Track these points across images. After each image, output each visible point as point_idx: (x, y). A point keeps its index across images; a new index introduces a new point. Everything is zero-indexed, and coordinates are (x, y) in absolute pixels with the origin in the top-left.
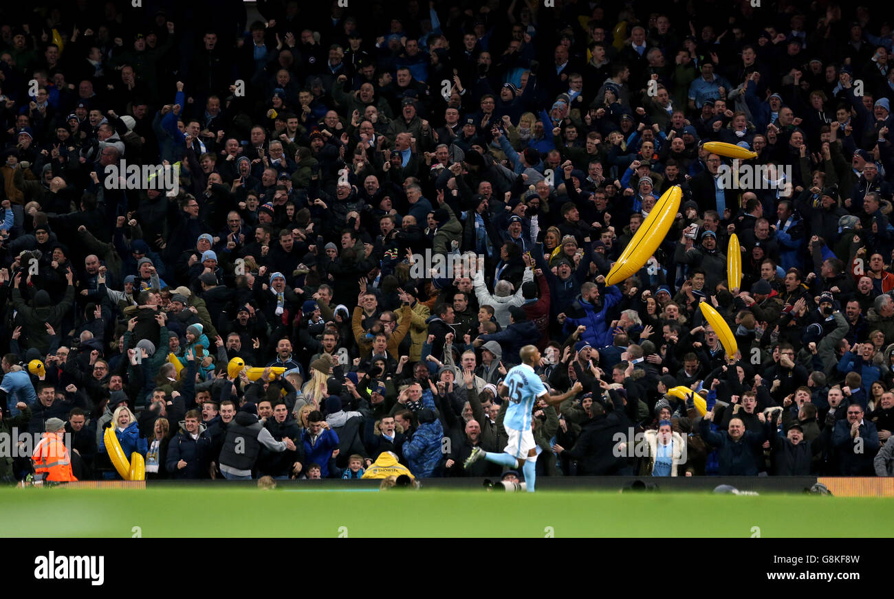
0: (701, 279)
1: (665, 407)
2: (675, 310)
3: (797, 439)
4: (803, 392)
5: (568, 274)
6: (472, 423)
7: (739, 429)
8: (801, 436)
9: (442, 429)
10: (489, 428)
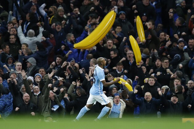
0: (120, 29)
1: (115, 87)
2: (111, 43)
3: (175, 101)
4: (177, 80)
5: (60, 29)
6: (26, 95)
7: (150, 97)
8: (177, 99)
9: (12, 97)
10: (33, 97)
